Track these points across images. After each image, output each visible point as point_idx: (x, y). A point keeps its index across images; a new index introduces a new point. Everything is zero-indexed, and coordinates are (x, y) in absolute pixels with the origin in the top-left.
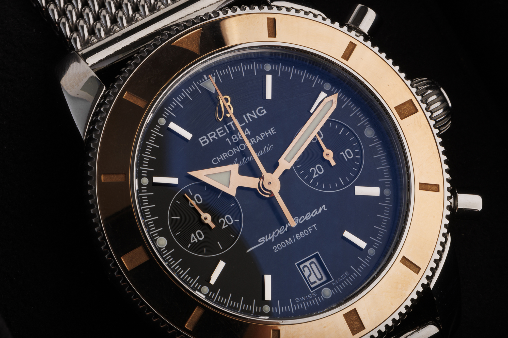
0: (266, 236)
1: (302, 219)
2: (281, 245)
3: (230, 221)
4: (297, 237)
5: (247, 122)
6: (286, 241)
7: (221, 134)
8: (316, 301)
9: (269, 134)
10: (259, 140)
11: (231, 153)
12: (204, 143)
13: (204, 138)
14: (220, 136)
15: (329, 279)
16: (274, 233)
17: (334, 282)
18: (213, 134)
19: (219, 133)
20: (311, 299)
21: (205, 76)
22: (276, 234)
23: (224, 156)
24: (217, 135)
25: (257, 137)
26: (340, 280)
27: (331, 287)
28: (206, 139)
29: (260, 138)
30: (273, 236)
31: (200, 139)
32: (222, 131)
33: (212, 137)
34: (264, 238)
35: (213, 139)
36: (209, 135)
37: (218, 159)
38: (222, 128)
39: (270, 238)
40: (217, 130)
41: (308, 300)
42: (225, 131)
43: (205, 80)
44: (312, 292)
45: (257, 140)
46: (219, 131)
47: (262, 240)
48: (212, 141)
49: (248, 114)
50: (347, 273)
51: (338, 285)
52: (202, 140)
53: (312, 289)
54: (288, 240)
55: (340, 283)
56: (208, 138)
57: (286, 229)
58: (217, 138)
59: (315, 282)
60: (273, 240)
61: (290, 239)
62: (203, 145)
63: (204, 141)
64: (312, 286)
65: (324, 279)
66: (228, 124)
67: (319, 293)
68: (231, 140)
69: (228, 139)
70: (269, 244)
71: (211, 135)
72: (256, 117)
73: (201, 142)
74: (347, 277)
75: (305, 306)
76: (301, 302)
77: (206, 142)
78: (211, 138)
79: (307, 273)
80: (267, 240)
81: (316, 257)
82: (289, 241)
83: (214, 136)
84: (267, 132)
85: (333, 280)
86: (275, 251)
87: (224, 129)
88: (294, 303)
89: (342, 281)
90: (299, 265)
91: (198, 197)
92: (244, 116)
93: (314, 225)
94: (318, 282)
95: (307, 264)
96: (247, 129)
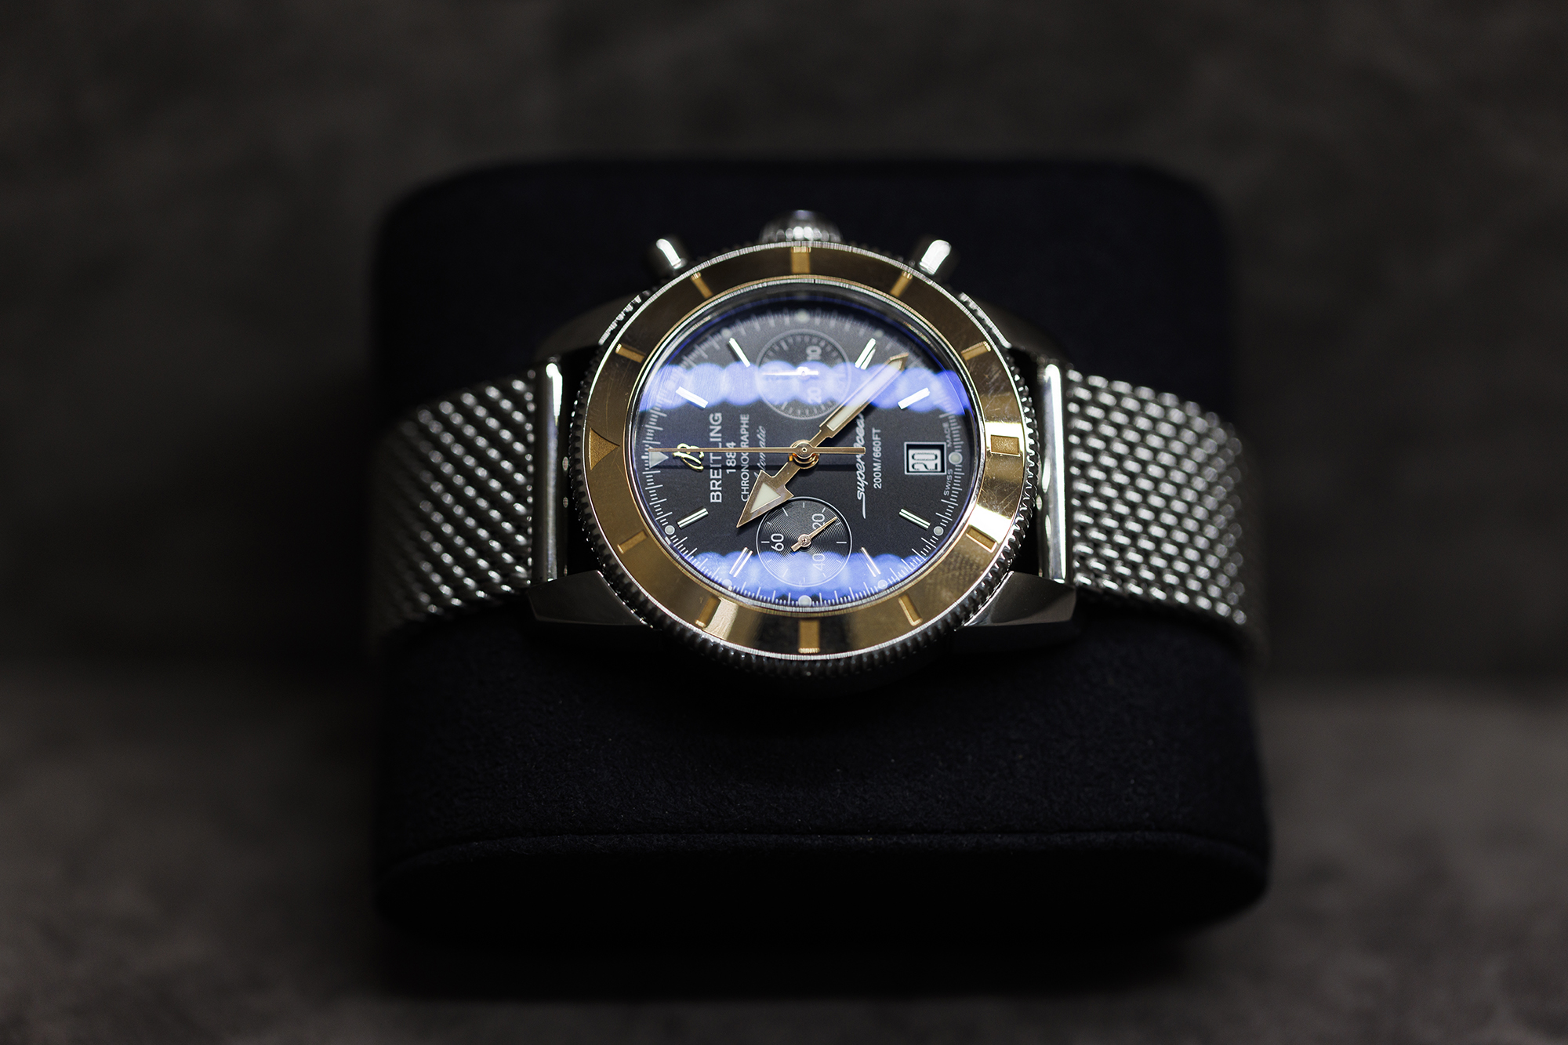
0: (858, 488)
1: (860, 440)
2: (877, 478)
3: (821, 518)
4: (877, 456)
5: (720, 440)
6: (875, 469)
7: (718, 475)
8: (959, 474)
9: (747, 424)
10: (748, 438)
11: (745, 476)
12: (718, 499)
13: (713, 496)
14: (720, 477)
15: (941, 448)
16: (859, 478)
17: (947, 443)
18: (714, 484)
19: (716, 477)
20: (954, 478)
21: (643, 457)
22: (861, 476)
23: (745, 485)
24: (718, 480)
25: (742, 438)
26: (948, 437)
27: (951, 450)
28: (715, 494)
29: (745, 437)
30: (862, 481)
31: (712, 501)
32: (716, 472)
33: (716, 486)
34: (859, 492)
35: (719, 486)
36: (712, 488)
37: (745, 493)
38: (711, 470)
39: (862, 485)
40: (712, 477)
41: (952, 483)
42: (717, 469)
43: (648, 460)
44: (945, 473)
45: (746, 440)
46: (713, 475)
47: (861, 494)
48: (720, 489)
49: (712, 434)
50: (945, 425)
51: (953, 441)
52: (713, 499)
53: (943, 471)
54: (875, 467)
55: (952, 438)
56: (715, 491)
57: (863, 463)
58: (720, 482)
59: (936, 465)
60: (867, 483)
61: (875, 464)
62: (720, 501)
63: (716, 497)
64: (939, 469)
65: (938, 452)
66: (711, 462)
67: (951, 466)
68: (731, 468)
69: (728, 471)
70: (869, 489)
71: (714, 486)
72: (719, 428)
73: (716, 500)
74: (950, 427)
75: (957, 489)
76: (950, 491)
77: (718, 496)
78: (716, 488)
79: (923, 469)
80: (863, 490)
81: (910, 447)
82: (877, 467)
83: (717, 484)
84: (742, 424)
85: (945, 444)
86: (880, 487)
87: (714, 469)
88: (947, 498)
89: (952, 435)
90: (908, 471)
91: (775, 538)
92: (712, 440)
93: (874, 431)
94: (939, 461)
95: (911, 462)
96: (728, 444)
